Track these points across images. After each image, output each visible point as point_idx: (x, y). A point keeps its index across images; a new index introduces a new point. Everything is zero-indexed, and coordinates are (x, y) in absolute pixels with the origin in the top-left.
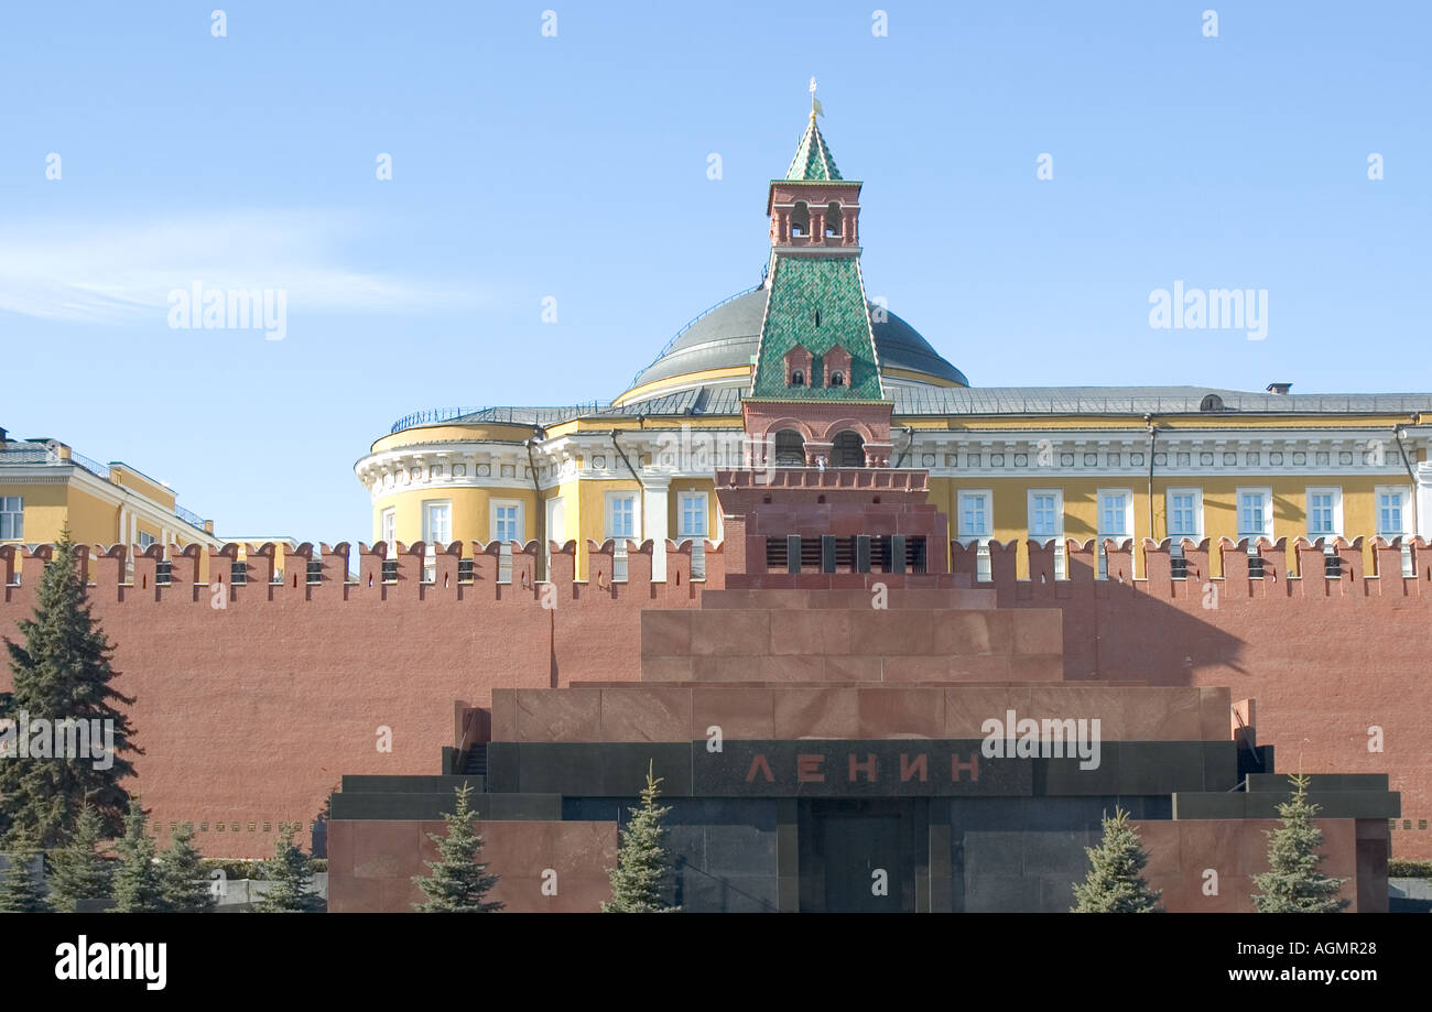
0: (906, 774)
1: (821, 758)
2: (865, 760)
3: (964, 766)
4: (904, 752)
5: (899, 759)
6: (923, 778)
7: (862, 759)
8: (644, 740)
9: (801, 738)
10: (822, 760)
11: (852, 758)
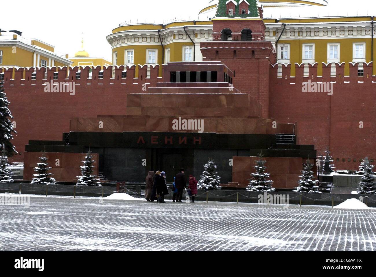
0: (180, 142)
2: (169, 138)
3: (197, 140)
4: (180, 136)
6: (185, 143)
8: (111, 132)
9: (153, 132)
10: (158, 138)
11: (166, 137)
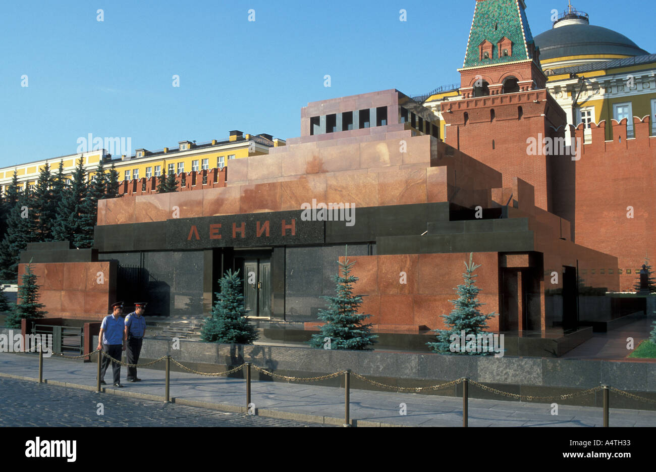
0: (259, 233)
1: (220, 226)
2: (240, 226)
3: (288, 227)
4: (258, 220)
5: (255, 224)
6: (267, 235)
7: (239, 226)
8: (151, 221)
9: (215, 215)
10: (221, 227)
11: (234, 225)
